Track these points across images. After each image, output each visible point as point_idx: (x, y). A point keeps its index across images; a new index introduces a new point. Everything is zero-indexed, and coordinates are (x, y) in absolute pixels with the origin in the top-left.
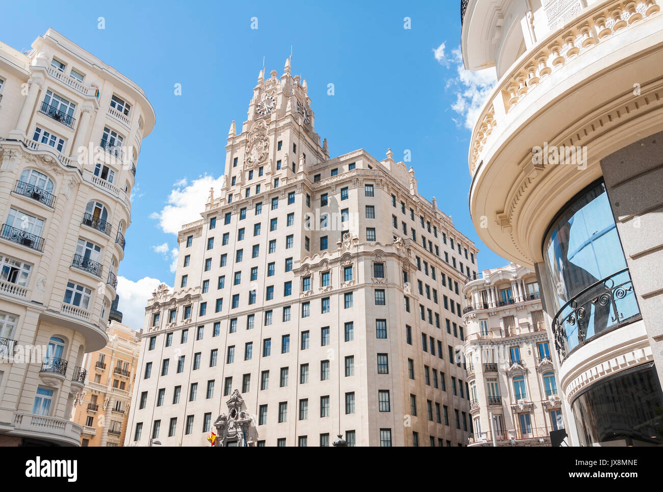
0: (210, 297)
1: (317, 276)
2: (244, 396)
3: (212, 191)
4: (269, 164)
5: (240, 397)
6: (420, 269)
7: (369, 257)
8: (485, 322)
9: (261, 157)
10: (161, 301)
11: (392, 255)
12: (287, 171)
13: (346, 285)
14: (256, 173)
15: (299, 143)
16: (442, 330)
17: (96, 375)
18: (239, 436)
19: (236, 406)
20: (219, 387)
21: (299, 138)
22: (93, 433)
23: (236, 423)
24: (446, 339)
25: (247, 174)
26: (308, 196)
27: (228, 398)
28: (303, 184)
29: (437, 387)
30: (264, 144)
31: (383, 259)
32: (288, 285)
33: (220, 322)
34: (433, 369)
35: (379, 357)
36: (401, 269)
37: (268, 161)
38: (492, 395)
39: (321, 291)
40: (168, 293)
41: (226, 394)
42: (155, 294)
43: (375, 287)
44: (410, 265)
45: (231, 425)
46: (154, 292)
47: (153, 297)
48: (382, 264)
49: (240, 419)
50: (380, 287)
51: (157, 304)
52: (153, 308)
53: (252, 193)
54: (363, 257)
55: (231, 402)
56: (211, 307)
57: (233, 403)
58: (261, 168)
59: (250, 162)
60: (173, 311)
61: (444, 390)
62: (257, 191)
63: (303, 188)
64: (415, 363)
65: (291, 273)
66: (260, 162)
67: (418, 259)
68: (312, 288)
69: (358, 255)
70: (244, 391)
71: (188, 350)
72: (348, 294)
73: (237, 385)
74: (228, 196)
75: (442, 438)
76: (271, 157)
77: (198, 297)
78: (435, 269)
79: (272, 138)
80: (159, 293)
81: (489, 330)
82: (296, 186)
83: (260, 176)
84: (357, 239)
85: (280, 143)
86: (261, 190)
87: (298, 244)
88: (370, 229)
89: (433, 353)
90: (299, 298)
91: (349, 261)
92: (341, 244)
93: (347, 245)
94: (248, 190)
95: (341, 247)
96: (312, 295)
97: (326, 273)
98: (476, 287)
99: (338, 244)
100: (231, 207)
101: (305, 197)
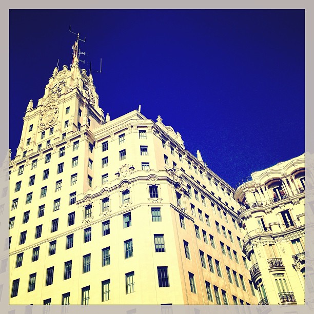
1: (97, 204)
4: (58, 124)
7: (145, 181)
8: (262, 219)
9: (52, 121)
11: (165, 178)
12: (72, 127)
13: (125, 208)
25: (40, 134)
30: (55, 110)
31: (157, 181)
32: (72, 216)
34: (214, 286)
36: (175, 192)
37: (57, 122)
38: (282, 291)
39: (102, 215)
44: (182, 189)
48: (157, 187)
50: (156, 205)
53: (44, 147)
54: (139, 181)
58: (52, 129)
59: (42, 125)
62: (48, 145)
63: (86, 137)
64: (196, 277)
65: (75, 205)
66: (50, 124)
67: (189, 187)
68: (93, 215)
69: (134, 180)
72: (127, 215)
76: (60, 119)
78: (205, 198)
79: (61, 106)
81: (267, 226)
82: (80, 136)
83: (51, 134)
84: (133, 167)
85: (68, 108)
86: (51, 143)
87: (81, 179)
88: (145, 164)
89: (212, 270)
90: (81, 225)
91: (126, 187)
92: (118, 173)
93: (124, 174)
94: (40, 146)
95: (119, 176)
96: (94, 220)
97: (106, 200)
98: (247, 189)
99: (116, 174)
100: (25, 161)
101: (88, 144)
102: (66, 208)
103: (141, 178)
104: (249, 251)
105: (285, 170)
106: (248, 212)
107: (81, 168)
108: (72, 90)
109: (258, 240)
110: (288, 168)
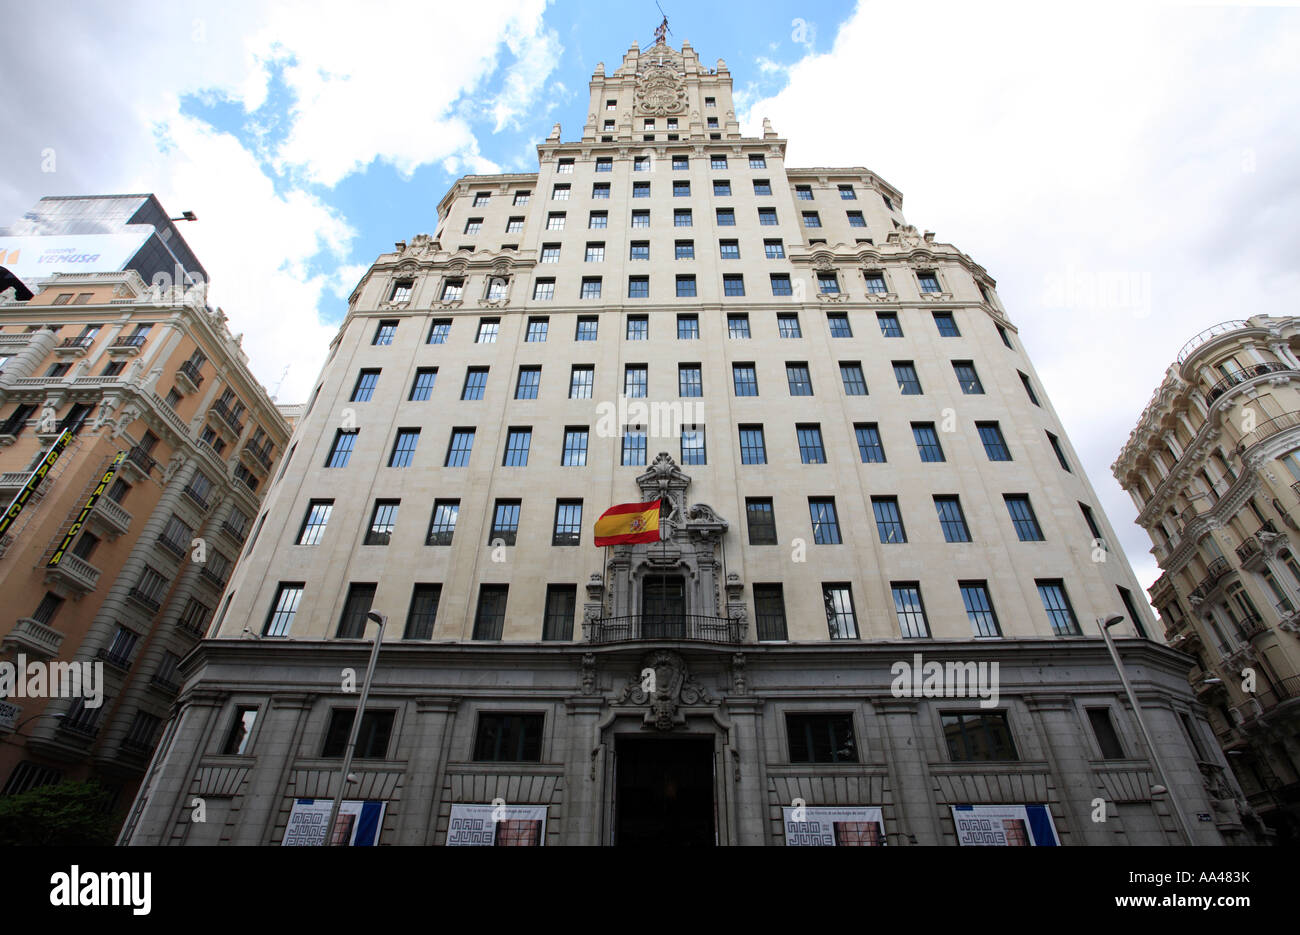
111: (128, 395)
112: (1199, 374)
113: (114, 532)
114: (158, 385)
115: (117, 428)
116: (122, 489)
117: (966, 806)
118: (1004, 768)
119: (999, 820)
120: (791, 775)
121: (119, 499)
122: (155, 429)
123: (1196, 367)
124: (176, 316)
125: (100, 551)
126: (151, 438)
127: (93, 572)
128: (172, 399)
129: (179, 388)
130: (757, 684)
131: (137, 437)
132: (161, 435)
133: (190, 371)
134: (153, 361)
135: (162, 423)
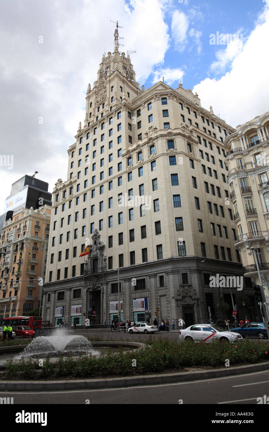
0: (81, 181)
1: (135, 156)
2: (100, 233)
3: (80, 124)
4: (107, 100)
5: (98, 233)
6: (200, 143)
7: (164, 138)
8: (240, 161)
9: (103, 98)
10: (58, 188)
11: (179, 134)
12: (116, 101)
13: (152, 157)
14: (101, 107)
15: (124, 86)
16: (219, 181)
17: (35, 232)
18: (99, 255)
19: (96, 237)
20: (88, 229)
21: (124, 84)
22: (36, 262)
23: (96, 248)
24: (223, 186)
25: (97, 109)
26: (129, 113)
27: (92, 235)
28: (125, 105)
29: (218, 215)
30: (104, 90)
31: (173, 137)
32: (120, 165)
33: (86, 193)
34: (214, 204)
35: (175, 197)
36: (186, 143)
37: (107, 99)
38: (249, 208)
39: (138, 163)
40: (63, 183)
41: (91, 233)
42: (56, 184)
43: (169, 155)
44: (192, 140)
45: (94, 249)
46: (56, 183)
47: (55, 186)
48: (173, 141)
49: (98, 245)
50: (172, 154)
51: (57, 190)
52: (56, 192)
53: (100, 118)
54: (160, 138)
55: (94, 237)
56: (82, 186)
57: (95, 237)
58: (104, 104)
59: (98, 102)
60: (65, 192)
61: (223, 216)
62: (102, 116)
63: (125, 108)
64: (200, 200)
65: (121, 157)
66: (102, 101)
67: (199, 137)
68: (132, 163)
69: (157, 138)
70: (100, 230)
71: (72, 212)
72: (153, 162)
73: (96, 227)
74: (87, 124)
75: (223, 246)
76: (108, 96)
77: (76, 181)
78: (212, 144)
79: (108, 86)
80: (58, 183)
81: (243, 165)
82: (121, 108)
83: (103, 108)
84: (156, 128)
85: (112, 87)
86: (104, 115)
87: (124, 140)
88: (167, 124)
89: (214, 194)
90: (126, 170)
91: (152, 142)
92: (147, 133)
93: (151, 133)
94: (97, 117)
95: (147, 135)
96: (133, 167)
97: (140, 152)
98: (232, 139)
99: (145, 134)
100: (89, 129)
101: (127, 113)
102: (116, 160)
103: (162, 136)
104: (230, 182)
105: (241, 131)
106: (231, 156)
107: (124, 132)
108: (114, 72)
109: (236, 176)
110: (243, 130)
111: (27, 239)
112: (231, 142)
113: (36, 264)
114: (31, 234)
115: (28, 246)
116: (34, 256)
117: (135, 299)
118: (142, 291)
119: (140, 301)
120: (111, 296)
121: (35, 258)
122: (35, 242)
123: (230, 140)
124: (29, 218)
125: (36, 268)
126: (35, 244)
127: (36, 272)
128: (36, 234)
129: (36, 231)
130: (107, 279)
131: (32, 245)
132: (37, 242)
133: (37, 227)
134: (29, 230)
135: (36, 240)
